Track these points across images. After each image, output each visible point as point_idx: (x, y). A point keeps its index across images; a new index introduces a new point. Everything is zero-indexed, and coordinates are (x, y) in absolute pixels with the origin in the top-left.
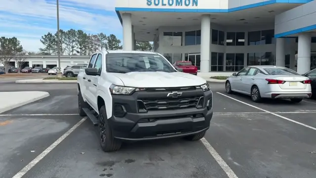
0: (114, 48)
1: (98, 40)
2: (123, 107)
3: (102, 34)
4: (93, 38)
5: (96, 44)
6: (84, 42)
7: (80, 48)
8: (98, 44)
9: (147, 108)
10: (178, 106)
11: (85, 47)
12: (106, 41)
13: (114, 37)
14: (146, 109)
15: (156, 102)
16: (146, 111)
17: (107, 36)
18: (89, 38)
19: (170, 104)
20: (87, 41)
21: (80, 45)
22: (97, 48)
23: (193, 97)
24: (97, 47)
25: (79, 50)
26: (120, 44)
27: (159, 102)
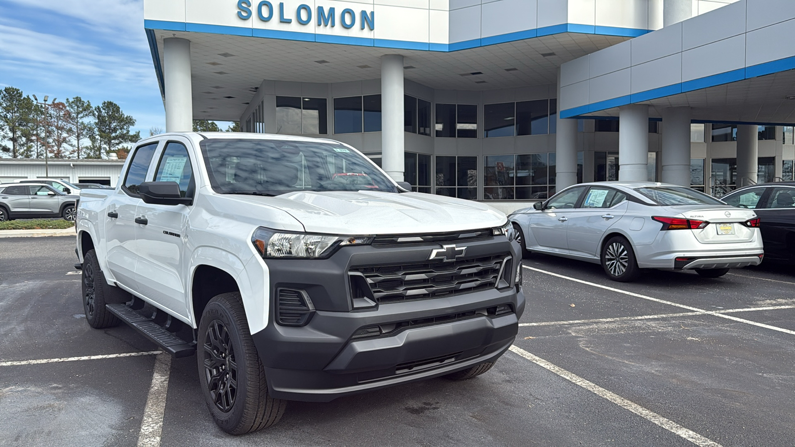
0: (114, 138)
1: (68, 116)
2: (305, 294)
3: (78, 100)
4: (52, 111)
5: (58, 128)
6: (23, 121)
7: (14, 140)
8: (69, 126)
9: (377, 295)
10: (454, 285)
11: (27, 135)
12: (90, 120)
13: (116, 109)
14: (372, 299)
15: (399, 275)
16: (373, 304)
17: (94, 106)
18: (38, 110)
19: (435, 280)
20: (34, 121)
21: (13, 130)
22: (64, 140)
23: (485, 259)
24: (65, 135)
25: (10, 145)
26: (131, 128)
27: (409, 277)
